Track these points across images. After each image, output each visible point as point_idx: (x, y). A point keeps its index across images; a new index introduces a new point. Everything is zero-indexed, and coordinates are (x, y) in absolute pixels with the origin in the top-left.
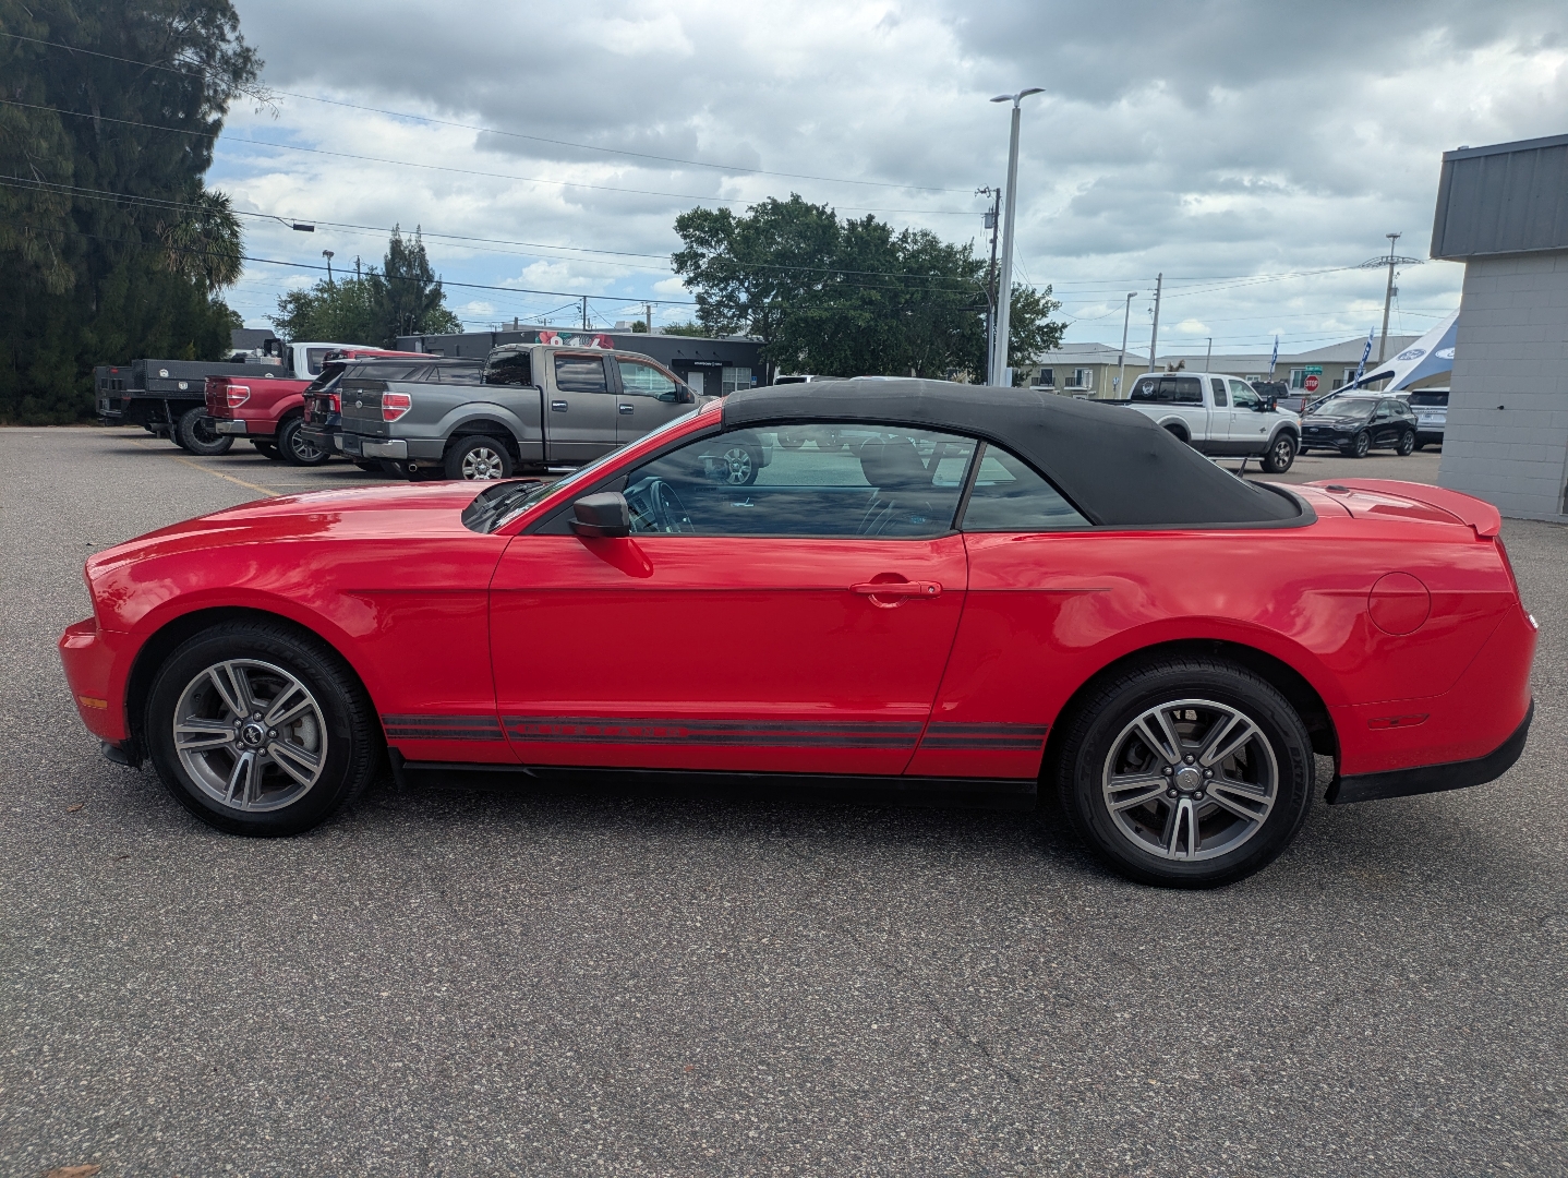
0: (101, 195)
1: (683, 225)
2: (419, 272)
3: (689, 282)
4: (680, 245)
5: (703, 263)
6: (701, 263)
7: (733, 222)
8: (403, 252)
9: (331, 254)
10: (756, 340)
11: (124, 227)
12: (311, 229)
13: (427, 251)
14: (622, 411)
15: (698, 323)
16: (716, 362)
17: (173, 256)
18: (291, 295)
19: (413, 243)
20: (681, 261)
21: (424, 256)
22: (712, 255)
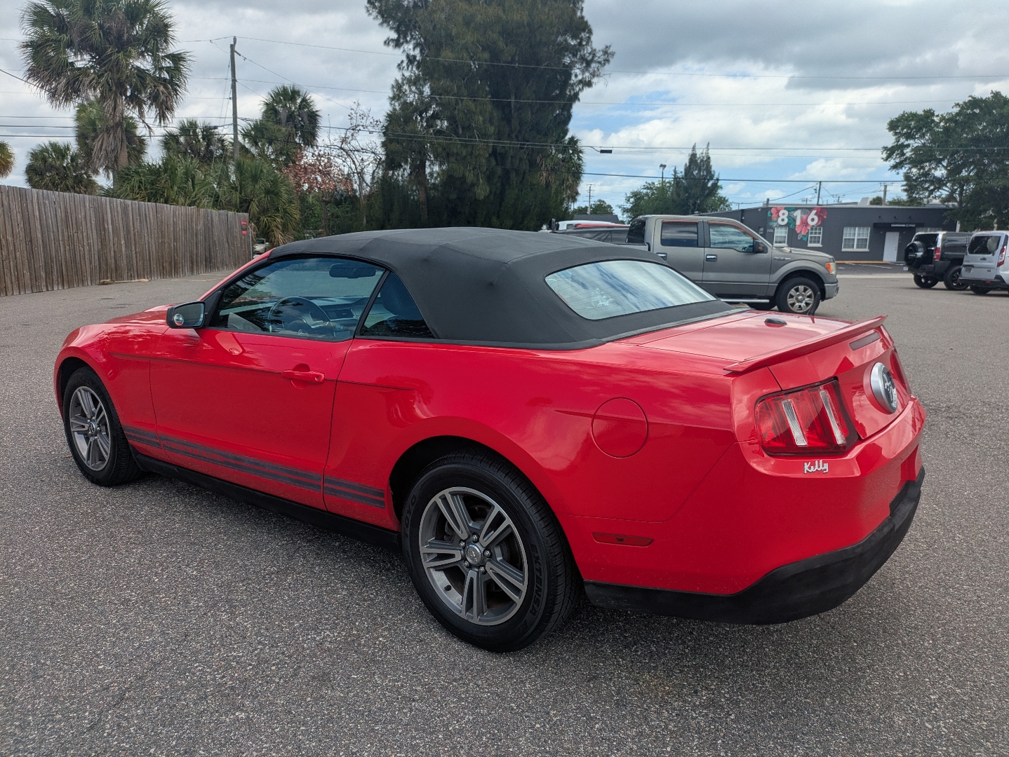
0: (510, 144)
1: (893, 126)
2: (705, 173)
3: (895, 167)
4: (890, 140)
5: (908, 152)
6: (905, 151)
7: (936, 119)
8: (696, 161)
9: (664, 166)
10: (951, 207)
11: (521, 160)
12: (610, 152)
13: (712, 159)
14: (707, 260)
15: (904, 196)
16: (911, 224)
17: (544, 174)
18: (632, 193)
19: (704, 155)
20: (890, 152)
21: (709, 162)
22: (916, 145)
